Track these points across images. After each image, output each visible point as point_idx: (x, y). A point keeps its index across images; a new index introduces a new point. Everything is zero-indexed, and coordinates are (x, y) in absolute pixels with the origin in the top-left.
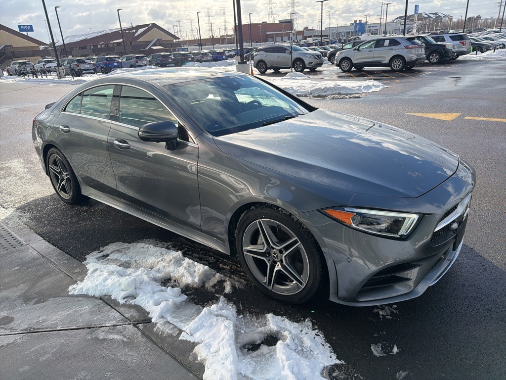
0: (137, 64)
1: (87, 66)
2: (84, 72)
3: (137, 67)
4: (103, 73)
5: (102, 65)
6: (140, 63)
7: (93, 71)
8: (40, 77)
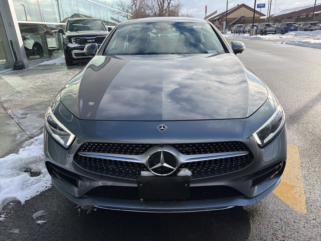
0: (310, 29)
1: (271, 29)
2: (268, 32)
3: (309, 31)
4: (281, 34)
5: (282, 29)
6: (313, 28)
7: (274, 32)
8: (241, 35)
